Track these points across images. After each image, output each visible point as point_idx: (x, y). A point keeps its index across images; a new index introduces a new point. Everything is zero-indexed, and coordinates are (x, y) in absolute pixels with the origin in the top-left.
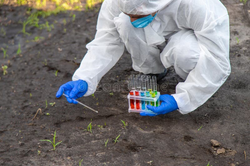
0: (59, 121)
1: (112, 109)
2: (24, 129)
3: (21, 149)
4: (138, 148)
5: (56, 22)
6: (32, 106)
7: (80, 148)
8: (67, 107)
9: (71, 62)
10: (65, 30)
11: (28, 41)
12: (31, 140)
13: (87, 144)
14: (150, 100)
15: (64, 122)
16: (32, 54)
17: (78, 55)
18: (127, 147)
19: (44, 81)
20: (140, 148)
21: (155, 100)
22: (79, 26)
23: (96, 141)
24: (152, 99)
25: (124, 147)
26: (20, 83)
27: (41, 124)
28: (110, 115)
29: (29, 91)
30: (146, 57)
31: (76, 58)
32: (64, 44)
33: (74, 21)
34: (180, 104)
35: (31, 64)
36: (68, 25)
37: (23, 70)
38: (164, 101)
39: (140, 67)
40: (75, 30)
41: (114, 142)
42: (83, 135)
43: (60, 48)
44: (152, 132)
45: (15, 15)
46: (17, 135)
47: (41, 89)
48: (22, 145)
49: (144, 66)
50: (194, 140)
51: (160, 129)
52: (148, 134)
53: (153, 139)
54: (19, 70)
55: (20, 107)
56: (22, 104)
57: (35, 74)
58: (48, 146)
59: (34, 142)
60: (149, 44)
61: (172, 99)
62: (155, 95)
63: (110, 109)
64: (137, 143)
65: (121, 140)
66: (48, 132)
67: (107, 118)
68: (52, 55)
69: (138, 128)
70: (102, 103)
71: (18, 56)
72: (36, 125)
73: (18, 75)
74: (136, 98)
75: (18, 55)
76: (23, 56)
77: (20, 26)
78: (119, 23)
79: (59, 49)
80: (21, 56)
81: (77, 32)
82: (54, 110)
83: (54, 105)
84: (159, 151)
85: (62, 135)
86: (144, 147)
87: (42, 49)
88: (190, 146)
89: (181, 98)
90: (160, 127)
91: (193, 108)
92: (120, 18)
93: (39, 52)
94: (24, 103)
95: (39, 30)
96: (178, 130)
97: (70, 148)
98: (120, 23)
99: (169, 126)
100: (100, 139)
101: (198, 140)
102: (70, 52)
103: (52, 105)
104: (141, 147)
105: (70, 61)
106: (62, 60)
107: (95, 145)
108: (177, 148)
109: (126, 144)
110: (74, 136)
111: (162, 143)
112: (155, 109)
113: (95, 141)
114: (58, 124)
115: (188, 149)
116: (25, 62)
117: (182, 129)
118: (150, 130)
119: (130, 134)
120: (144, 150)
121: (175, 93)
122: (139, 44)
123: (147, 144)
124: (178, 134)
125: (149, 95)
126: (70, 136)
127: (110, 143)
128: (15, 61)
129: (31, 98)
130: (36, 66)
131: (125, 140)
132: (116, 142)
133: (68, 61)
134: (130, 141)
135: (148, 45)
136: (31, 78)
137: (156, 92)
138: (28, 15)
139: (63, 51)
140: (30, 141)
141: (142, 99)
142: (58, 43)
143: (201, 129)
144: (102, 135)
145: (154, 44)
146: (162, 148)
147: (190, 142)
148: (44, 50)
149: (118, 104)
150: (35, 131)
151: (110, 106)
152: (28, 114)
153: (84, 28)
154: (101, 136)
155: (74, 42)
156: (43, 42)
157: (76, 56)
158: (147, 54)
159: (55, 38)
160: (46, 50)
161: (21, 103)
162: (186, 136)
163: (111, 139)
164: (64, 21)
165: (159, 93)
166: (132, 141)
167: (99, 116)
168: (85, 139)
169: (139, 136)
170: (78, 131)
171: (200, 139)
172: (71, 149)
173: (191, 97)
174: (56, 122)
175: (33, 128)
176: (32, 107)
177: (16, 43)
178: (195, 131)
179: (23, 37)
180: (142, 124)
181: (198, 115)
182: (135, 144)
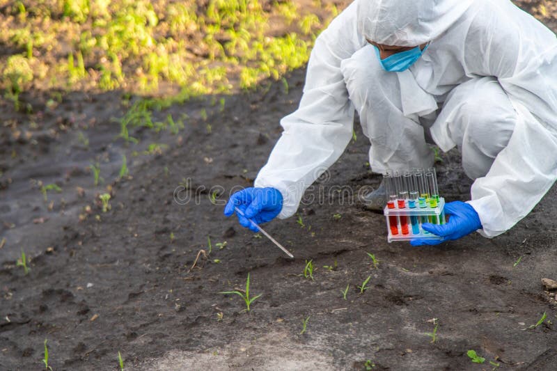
0: (244, 268)
1: (344, 241)
2: (177, 287)
3: (182, 317)
4: (406, 299)
5: (186, 116)
6: (178, 254)
7: (297, 306)
8: (252, 247)
9: (238, 179)
10: (209, 127)
11: (136, 154)
12: (197, 301)
13: (308, 298)
14: (428, 212)
15: (254, 269)
16: (152, 173)
17: (249, 165)
18: (386, 297)
19: (191, 213)
20: (411, 298)
21: (438, 212)
22: (236, 118)
23: (325, 292)
24: (432, 210)
25: (379, 298)
26: (143, 221)
27: (210, 276)
28: (340, 249)
29: (166, 231)
30: (399, 140)
31: (245, 171)
32: (214, 150)
33: (224, 112)
34: (485, 216)
35: (154, 188)
36: (211, 120)
37: (141, 200)
38: (453, 215)
39: (386, 164)
40: (231, 126)
41: (360, 291)
42: (297, 285)
43: (209, 158)
44: (426, 273)
45: (100, 109)
46: (167, 297)
47: (190, 225)
48: (181, 310)
49: (394, 159)
50: (509, 282)
51: (440, 267)
52: (421, 277)
53: (431, 284)
54: (134, 202)
55: (155, 258)
56: (158, 253)
57: (169, 203)
58: (234, 307)
59: (204, 305)
60: (406, 113)
61: (469, 208)
62: (437, 204)
63: (338, 241)
64: (403, 290)
65: (372, 287)
66: (228, 287)
67: (336, 256)
68: (195, 171)
69: (399, 269)
70: (322, 234)
71: (124, 180)
72: (199, 279)
73: (132, 209)
74: (401, 213)
75: (123, 178)
76: (135, 179)
77: (116, 127)
78: (353, 70)
79: (207, 159)
80: (130, 178)
81: (235, 129)
82: (226, 256)
83: (225, 247)
84: (446, 302)
85: (256, 288)
86: (417, 297)
87: (171, 163)
88: (504, 292)
89: (485, 207)
90: (440, 265)
91: (509, 224)
92: (353, 60)
93: (166, 169)
94: (161, 252)
95: (154, 133)
96: (475, 267)
97: (276, 306)
98: (355, 70)
99: (458, 263)
100: (331, 289)
101: (517, 282)
102: (231, 163)
103: (219, 246)
104: (410, 296)
105: (235, 176)
106: (218, 177)
107: (324, 299)
108: (480, 296)
109: (383, 293)
110: (280, 288)
111: (450, 290)
112: (438, 229)
113: (322, 293)
114: (242, 274)
115: (500, 297)
116: (142, 187)
117: (483, 265)
118: (423, 271)
119: (387, 277)
120: (418, 302)
121: (470, 199)
122: (388, 112)
123: (423, 291)
124: (477, 274)
125: (426, 205)
126: (272, 289)
127: (352, 293)
128: (119, 188)
129: (174, 242)
130: (166, 191)
131: (380, 286)
132: (364, 291)
133: (231, 177)
134: (390, 287)
135: (405, 115)
136: (161, 212)
137: (437, 197)
138: (125, 109)
139: (215, 162)
140: (197, 304)
141: (411, 212)
142: (202, 149)
143: (519, 264)
144: (334, 282)
145: (415, 114)
146: (451, 297)
147: (503, 285)
148: (175, 164)
149: (353, 232)
150: (200, 287)
151: (339, 237)
152: (176, 266)
153: (247, 121)
154: (332, 284)
155: (235, 146)
156: (168, 153)
157: (245, 167)
158: (401, 135)
159: (190, 143)
160: (179, 163)
161: (154, 252)
162: (493, 277)
163: (353, 287)
164: (203, 114)
165: (442, 200)
166: (393, 288)
167: (320, 253)
168: (304, 291)
169: (405, 280)
170: (286, 280)
171: (519, 279)
172: (278, 308)
173: (504, 202)
174: (238, 270)
175: (195, 284)
176: (178, 256)
177: (112, 157)
178: (508, 268)
179: (124, 146)
180: (404, 262)
181: (509, 243)
182: (399, 293)
